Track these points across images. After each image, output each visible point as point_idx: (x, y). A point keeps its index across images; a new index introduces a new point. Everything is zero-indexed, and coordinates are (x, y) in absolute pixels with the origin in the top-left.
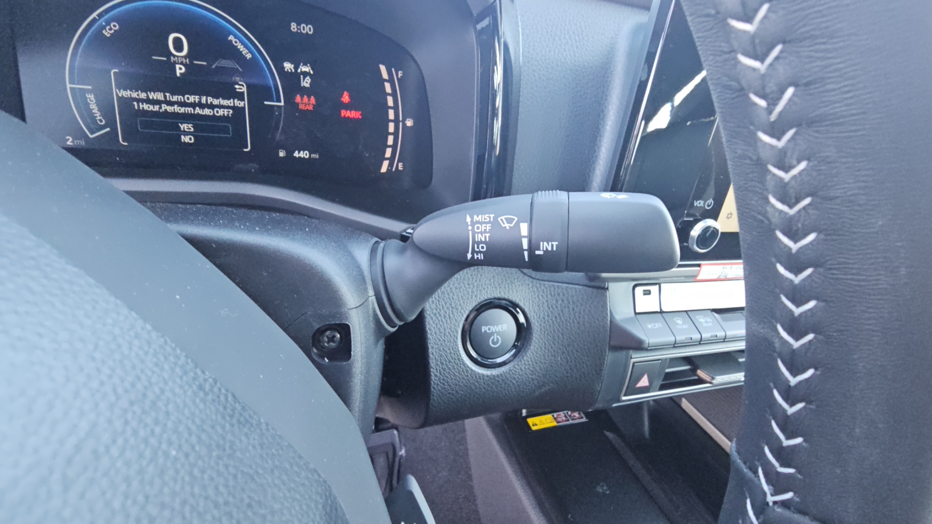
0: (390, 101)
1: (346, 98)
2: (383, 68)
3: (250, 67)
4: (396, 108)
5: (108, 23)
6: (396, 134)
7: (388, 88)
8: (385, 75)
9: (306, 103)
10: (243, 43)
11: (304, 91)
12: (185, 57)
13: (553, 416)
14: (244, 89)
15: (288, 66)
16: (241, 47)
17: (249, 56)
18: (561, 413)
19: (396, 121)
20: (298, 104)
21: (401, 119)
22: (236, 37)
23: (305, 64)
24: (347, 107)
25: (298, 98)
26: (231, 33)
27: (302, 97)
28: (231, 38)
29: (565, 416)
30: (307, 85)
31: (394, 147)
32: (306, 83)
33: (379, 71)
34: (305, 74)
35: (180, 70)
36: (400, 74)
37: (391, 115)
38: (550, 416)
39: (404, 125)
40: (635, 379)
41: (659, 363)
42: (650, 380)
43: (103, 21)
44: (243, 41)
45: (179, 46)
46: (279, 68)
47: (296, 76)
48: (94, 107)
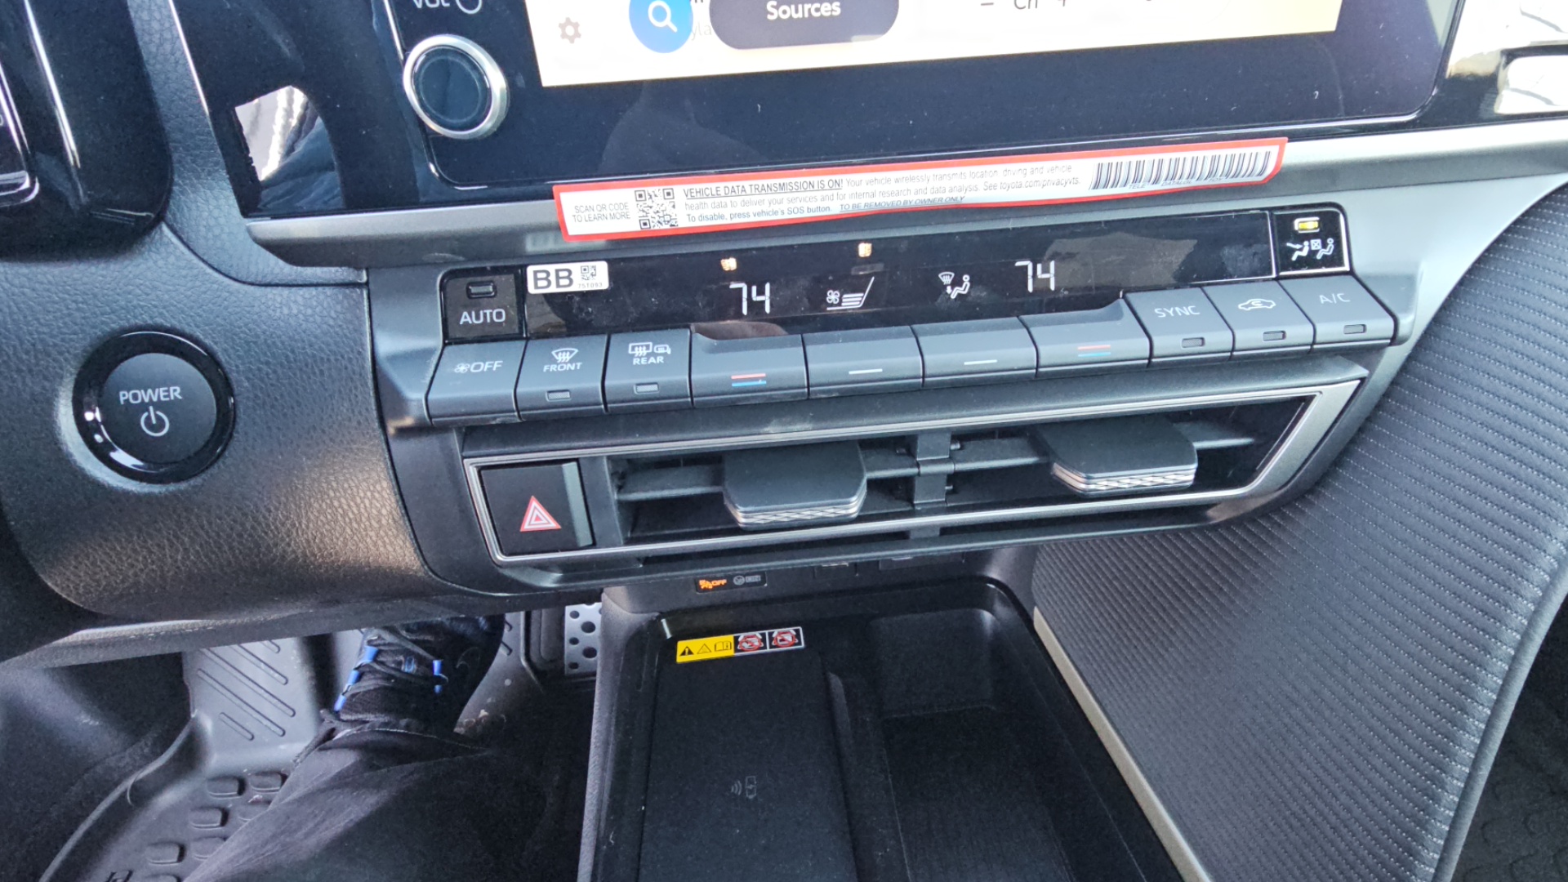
29: (763, 640)
40: (508, 518)
41: (570, 470)
42: (557, 506)
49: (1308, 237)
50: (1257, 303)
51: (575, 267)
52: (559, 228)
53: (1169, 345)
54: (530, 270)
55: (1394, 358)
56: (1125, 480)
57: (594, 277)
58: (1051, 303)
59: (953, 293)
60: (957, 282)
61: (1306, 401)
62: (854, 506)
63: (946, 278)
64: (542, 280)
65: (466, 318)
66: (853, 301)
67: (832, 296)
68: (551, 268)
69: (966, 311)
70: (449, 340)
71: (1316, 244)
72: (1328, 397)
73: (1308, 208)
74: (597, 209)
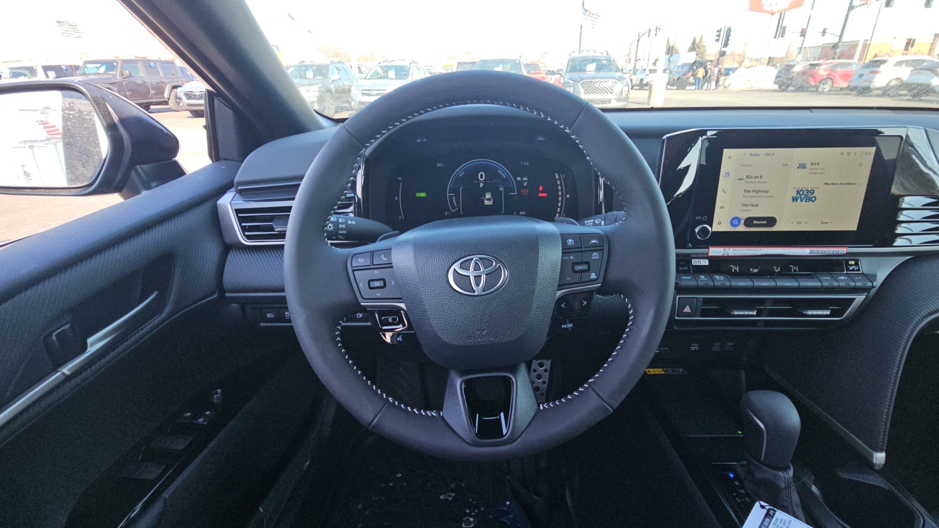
0: (560, 188)
1: (541, 188)
2: (556, 175)
3: (505, 181)
4: (562, 190)
5: (461, 172)
6: (562, 202)
7: (559, 182)
8: (557, 177)
9: (524, 192)
10: (503, 173)
11: (524, 188)
12: (484, 180)
13: (664, 370)
14: (502, 189)
15: (519, 179)
16: (502, 174)
17: (505, 177)
18: (670, 369)
19: (562, 196)
20: (522, 193)
21: (564, 194)
22: (501, 170)
23: (525, 177)
24: (542, 192)
25: (522, 191)
26: (498, 170)
27: (523, 190)
28: (499, 171)
29: (672, 370)
30: (525, 185)
31: (561, 207)
32: (525, 184)
33: (555, 176)
34: (525, 181)
35: (481, 185)
36: (564, 176)
37: (560, 193)
38: (661, 369)
39: (566, 197)
40: (681, 307)
41: (695, 300)
42: (691, 309)
43: (460, 171)
44: (503, 172)
45: (482, 176)
46: (516, 180)
47: (522, 182)
48: (454, 201)
49: (852, 265)
51: (702, 260)
52: (707, 254)
53: (825, 283)
54: (693, 260)
55: (873, 291)
56: (815, 312)
57: (705, 262)
59: (777, 271)
60: (777, 269)
61: (854, 299)
63: (775, 268)
64: (695, 262)
65: (680, 268)
66: (756, 271)
67: (751, 270)
68: (697, 260)
69: (781, 275)
71: (854, 267)
72: (859, 298)
73: (852, 260)
74: (715, 251)
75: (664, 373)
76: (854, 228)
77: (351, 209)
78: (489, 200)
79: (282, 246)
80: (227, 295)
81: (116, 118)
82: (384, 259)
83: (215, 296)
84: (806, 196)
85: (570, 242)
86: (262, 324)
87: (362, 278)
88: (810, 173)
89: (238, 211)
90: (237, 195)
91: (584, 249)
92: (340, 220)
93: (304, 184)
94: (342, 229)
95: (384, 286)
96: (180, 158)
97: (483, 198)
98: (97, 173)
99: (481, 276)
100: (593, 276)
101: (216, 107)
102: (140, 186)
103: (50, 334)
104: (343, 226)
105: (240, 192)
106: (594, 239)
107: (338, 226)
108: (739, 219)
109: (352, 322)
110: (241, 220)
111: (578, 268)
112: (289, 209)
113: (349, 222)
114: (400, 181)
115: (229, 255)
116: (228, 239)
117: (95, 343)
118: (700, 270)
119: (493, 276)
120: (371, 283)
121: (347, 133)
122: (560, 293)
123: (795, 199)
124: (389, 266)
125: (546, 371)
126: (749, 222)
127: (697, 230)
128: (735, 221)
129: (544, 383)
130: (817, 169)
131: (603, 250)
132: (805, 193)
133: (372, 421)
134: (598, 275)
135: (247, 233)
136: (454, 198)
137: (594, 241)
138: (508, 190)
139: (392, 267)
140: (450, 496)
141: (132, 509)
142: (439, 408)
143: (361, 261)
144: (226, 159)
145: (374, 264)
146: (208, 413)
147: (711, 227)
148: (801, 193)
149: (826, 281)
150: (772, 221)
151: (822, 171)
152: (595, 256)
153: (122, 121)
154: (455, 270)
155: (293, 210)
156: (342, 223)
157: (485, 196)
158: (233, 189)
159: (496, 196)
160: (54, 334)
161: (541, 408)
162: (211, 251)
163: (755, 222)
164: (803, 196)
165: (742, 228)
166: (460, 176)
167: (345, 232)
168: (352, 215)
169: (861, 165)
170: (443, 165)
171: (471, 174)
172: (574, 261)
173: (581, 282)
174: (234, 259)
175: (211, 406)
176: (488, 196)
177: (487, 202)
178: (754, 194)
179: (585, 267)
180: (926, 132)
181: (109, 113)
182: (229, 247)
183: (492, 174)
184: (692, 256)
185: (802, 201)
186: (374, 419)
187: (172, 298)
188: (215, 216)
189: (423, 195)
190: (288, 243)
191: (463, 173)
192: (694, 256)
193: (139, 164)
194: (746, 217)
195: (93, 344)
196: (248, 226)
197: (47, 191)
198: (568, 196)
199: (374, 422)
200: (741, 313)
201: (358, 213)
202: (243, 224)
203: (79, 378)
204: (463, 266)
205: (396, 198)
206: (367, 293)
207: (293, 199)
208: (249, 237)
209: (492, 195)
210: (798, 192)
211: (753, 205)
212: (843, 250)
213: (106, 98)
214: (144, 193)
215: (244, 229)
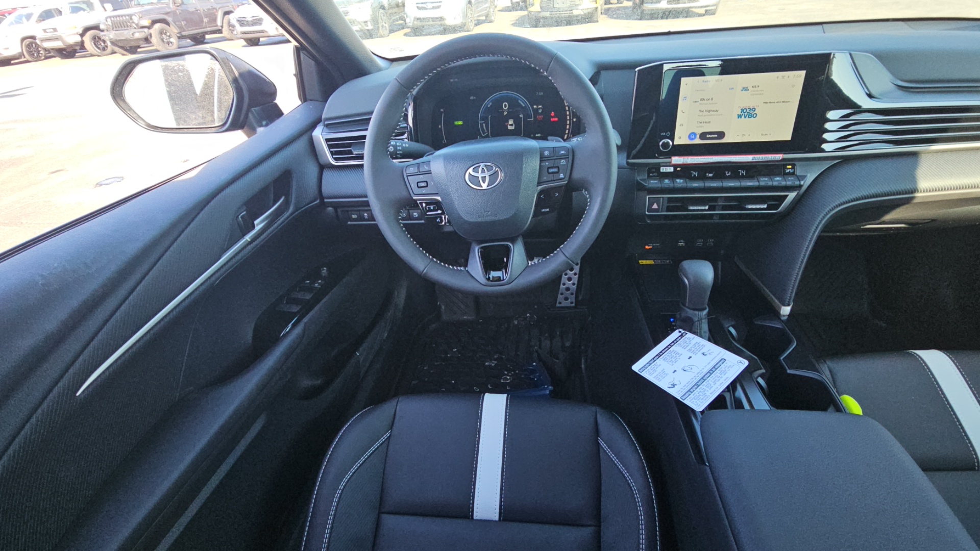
0: (568, 113)
1: (553, 114)
3: (524, 109)
4: (570, 115)
6: (570, 125)
7: (567, 109)
8: (566, 104)
9: (540, 117)
11: (539, 114)
12: (507, 109)
13: (654, 261)
14: (522, 116)
15: (535, 107)
16: (522, 103)
17: (524, 106)
18: (659, 261)
19: (570, 120)
21: (572, 118)
23: (540, 105)
24: (553, 117)
25: (538, 117)
26: (518, 99)
28: (519, 101)
29: (661, 261)
31: (569, 129)
32: (540, 111)
33: (564, 103)
34: (540, 108)
35: (505, 113)
37: (568, 118)
38: (652, 261)
39: (573, 121)
40: (651, 204)
41: (662, 199)
42: (658, 206)
43: (488, 103)
44: (523, 101)
45: (505, 106)
46: (533, 108)
47: (537, 109)
48: (484, 127)
49: (789, 168)
50: (778, 179)
51: (668, 168)
52: (671, 162)
53: (762, 184)
54: (661, 168)
55: (804, 188)
56: (754, 207)
57: (671, 169)
58: (743, 177)
59: (727, 175)
60: (728, 173)
61: (787, 196)
62: (707, 208)
63: (726, 172)
64: (663, 170)
65: (651, 175)
66: (711, 175)
67: (707, 174)
68: (664, 168)
69: (730, 178)
70: (649, 176)
71: (790, 170)
72: (792, 195)
73: (789, 165)
74: (676, 160)
75: (653, 263)
76: (789, 138)
77: (406, 136)
78: (512, 125)
79: (362, 166)
80: (326, 200)
81: (237, 74)
82: (426, 168)
83: (318, 201)
84: (748, 113)
85: (546, 153)
86: (349, 223)
87: (413, 181)
88: (751, 95)
89: (327, 140)
90: (325, 128)
91: (555, 158)
92: (398, 144)
93: (374, 118)
94: (399, 150)
95: (427, 186)
96: (278, 101)
97: (506, 124)
98: (227, 115)
99: (485, 177)
100: (562, 176)
101: (302, 59)
102: (255, 125)
103: (238, 217)
104: (400, 148)
105: (327, 126)
106: (562, 151)
107: (397, 148)
108: (695, 134)
109: (411, 220)
110: (330, 147)
111: (551, 170)
112: (364, 137)
113: (404, 145)
114: (442, 112)
115: (324, 173)
116: (322, 161)
117: (259, 224)
118: (667, 175)
119: (494, 176)
120: (419, 184)
121: (398, 83)
122: (540, 188)
123: (739, 116)
124: (429, 172)
125: (575, 274)
126: (703, 136)
127: (661, 143)
128: (692, 136)
129: (574, 284)
130: (758, 91)
131: (568, 158)
132: (748, 111)
133: (424, 270)
134: (565, 175)
135: (334, 156)
136: (484, 124)
137: (563, 152)
138: (527, 116)
139: (431, 173)
140: (493, 363)
141: (287, 326)
142: (466, 266)
143: (411, 170)
144: (311, 100)
145: (420, 171)
146: (320, 281)
147: (673, 140)
148: (745, 111)
149: (764, 181)
150: (721, 135)
151: (761, 92)
152: (563, 162)
153: (241, 74)
154: (469, 173)
155: (367, 138)
156: (399, 146)
157: (508, 122)
158: (321, 124)
159: (517, 122)
160: (240, 216)
161: (530, 264)
162: (312, 170)
163: (708, 136)
164: (746, 114)
165: (698, 141)
166: (489, 106)
167: (401, 152)
168: (406, 140)
169: (793, 86)
170: (475, 98)
171: (498, 104)
172: (549, 166)
173: (554, 180)
174: (327, 175)
175: (321, 278)
176: (511, 122)
177: (510, 128)
178: (707, 113)
179: (556, 170)
180: (851, 55)
181: (232, 70)
182: (323, 167)
183: (513, 103)
184: (661, 165)
185: (745, 117)
186: (424, 269)
187: (293, 201)
188: (312, 144)
189: (460, 123)
190: (366, 162)
191: (491, 104)
192: (663, 164)
193: (253, 107)
194: (701, 132)
195: (258, 225)
196: (335, 151)
197: (198, 130)
198: (574, 120)
199: (425, 271)
200: (696, 208)
201: (410, 139)
202: (331, 150)
203: (255, 243)
204: (475, 170)
205: (440, 127)
206: (416, 191)
207: (366, 130)
208: (336, 159)
209: (514, 122)
210: (742, 110)
211: (706, 122)
212: (779, 157)
213: (229, 58)
214: (260, 130)
215: (332, 153)
